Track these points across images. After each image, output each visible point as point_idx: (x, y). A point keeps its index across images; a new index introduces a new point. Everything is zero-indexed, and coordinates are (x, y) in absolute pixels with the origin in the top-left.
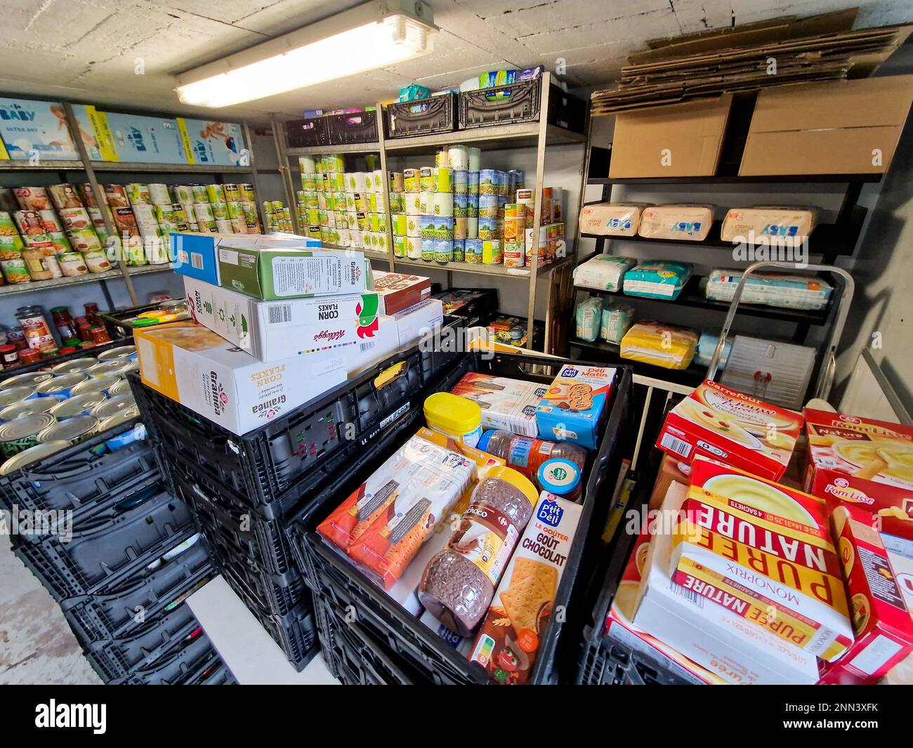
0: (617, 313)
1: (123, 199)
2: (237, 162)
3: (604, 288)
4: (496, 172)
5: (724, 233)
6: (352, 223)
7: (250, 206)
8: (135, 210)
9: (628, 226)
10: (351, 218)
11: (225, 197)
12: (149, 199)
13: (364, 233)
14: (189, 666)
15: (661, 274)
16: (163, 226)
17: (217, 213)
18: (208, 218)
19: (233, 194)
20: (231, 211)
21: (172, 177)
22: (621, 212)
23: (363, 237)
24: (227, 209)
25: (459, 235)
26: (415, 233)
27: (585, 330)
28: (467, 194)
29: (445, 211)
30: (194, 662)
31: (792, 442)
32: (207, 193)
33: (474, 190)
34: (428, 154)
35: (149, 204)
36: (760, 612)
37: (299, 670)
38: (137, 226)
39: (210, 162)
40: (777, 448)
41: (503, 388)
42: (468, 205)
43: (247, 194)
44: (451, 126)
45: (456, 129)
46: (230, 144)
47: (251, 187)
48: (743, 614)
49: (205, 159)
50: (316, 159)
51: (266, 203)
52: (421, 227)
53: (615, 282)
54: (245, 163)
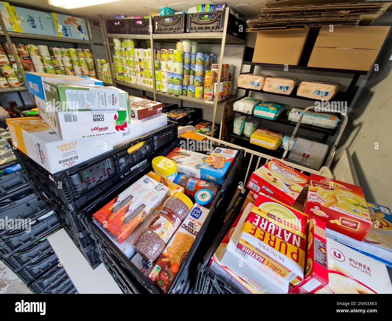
0: (251, 124)
1: (25, 52)
2: (84, 38)
3: (246, 112)
4: (204, 55)
5: (299, 92)
6: (138, 73)
7: (90, 60)
8: (31, 58)
9: (258, 85)
10: (137, 70)
11: (78, 55)
12: (39, 53)
13: (143, 78)
14: (52, 263)
15: (270, 108)
16: (46, 67)
17: (74, 63)
18: (69, 65)
19: (81, 54)
20: (81, 62)
21: (51, 43)
22: (256, 79)
23: (143, 80)
24: (78, 61)
25: (185, 83)
26: (165, 80)
27: (237, 130)
28: (190, 64)
29: (179, 71)
30: (54, 262)
31: (301, 188)
32: (68, 52)
33: (193, 62)
34: (173, 43)
35: (38, 55)
36: (269, 262)
37: (94, 269)
38: (33, 66)
39: (69, 37)
40: (294, 191)
41: (190, 155)
42: (190, 69)
43: (89, 55)
44: (183, 30)
45: (185, 32)
46: (80, 29)
47: (91, 51)
48: (263, 262)
49: (67, 35)
50: (122, 40)
51: (98, 60)
52: (167, 78)
53: (251, 110)
54: (87, 38)
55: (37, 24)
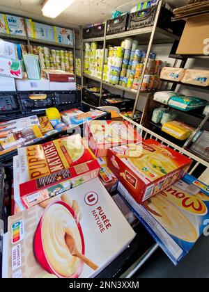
1: (37, 51)
2: (70, 44)
3: (162, 102)
4: (141, 52)
6: (96, 68)
7: (71, 59)
9: (177, 77)
10: (95, 66)
12: (43, 52)
15: (184, 100)
16: (46, 61)
17: (62, 60)
18: (58, 61)
19: (66, 54)
21: (51, 46)
22: (177, 70)
24: (65, 59)
25: (122, 75)
26: (108, 72)
28: (129, 60)
29: (118, 65)
32: (60, 53)
33: (131, 59)
34: (117, 42)
39: (62, 43)
42: (128, 64)
43: (71, 55)
44: (124, 29)
45: (126, 30)
46: (68, 37)
47: (73, 53)
49: (60, 41)
50: (90, 43)
51: (76, 59)
52: (110, 70)
53: (167, 100)
54: (72, 44)
55: (45, 34)
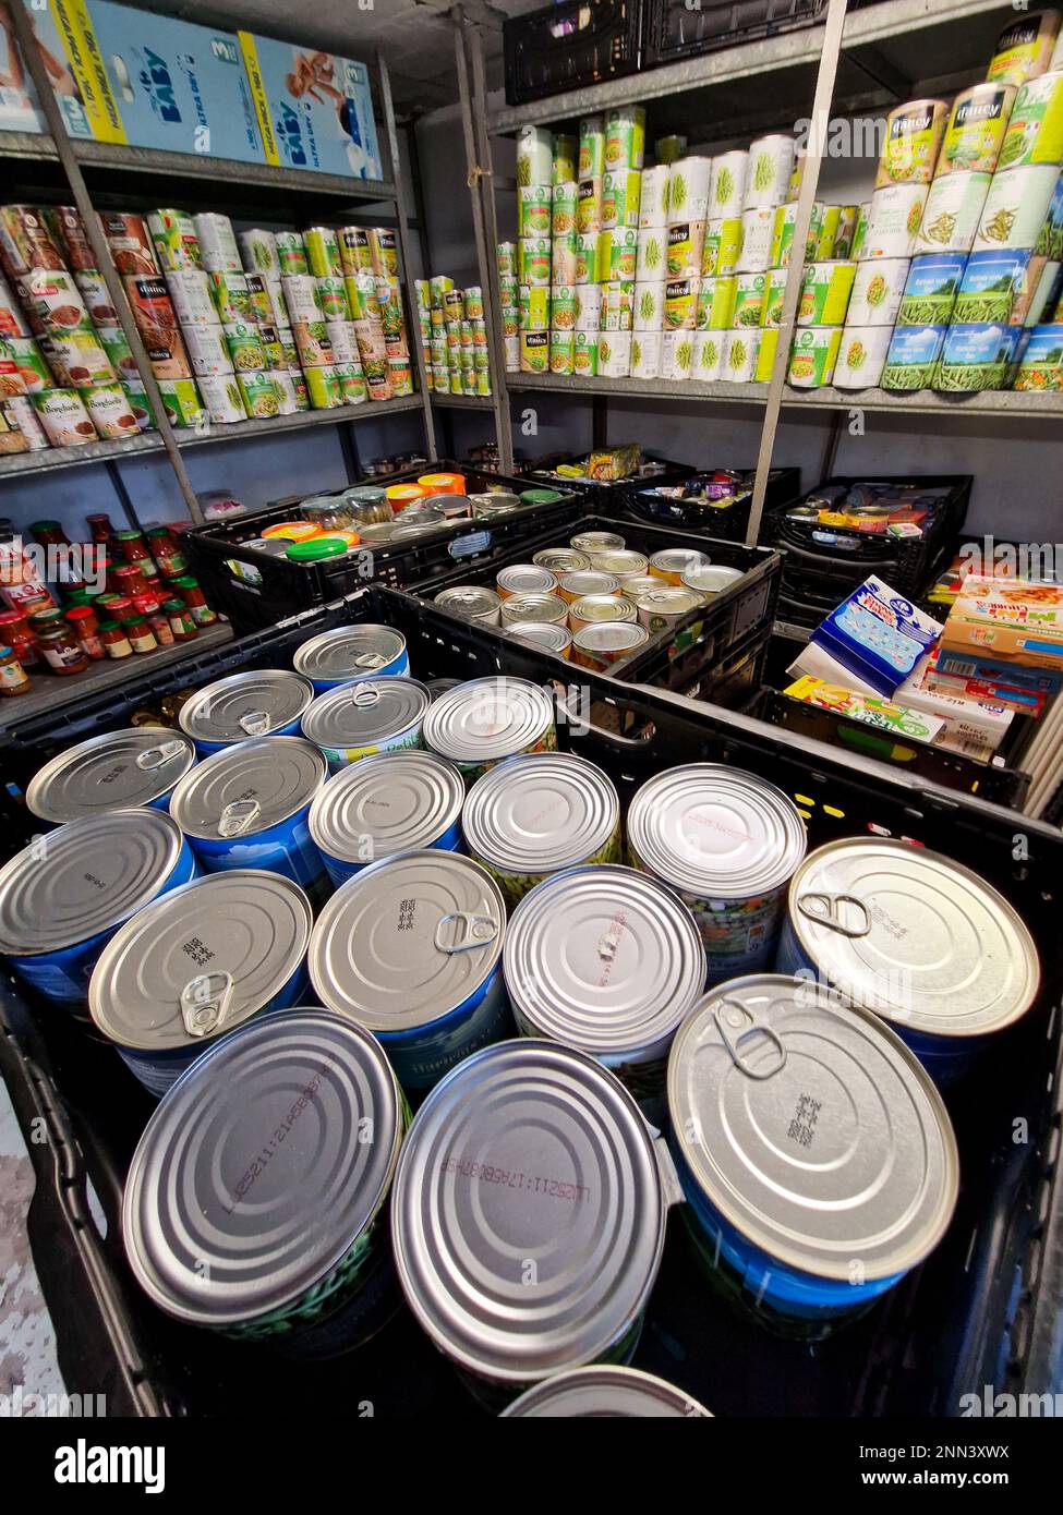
1: (146, 254)
2: (363, 171)
6: (647, 312)
7: (390, 286)
8: (173, 285)
10: (647, 300)
11: (343, 264)
12: (200, 257)
13: (681, 336)
16: (231, 329)
17: (329, 304)
18: (313, 316)
19: (357, 256)
20: (356, 299)
23: (676, 348)
24: (345, 293)
32: (306, 253)
35: (200, 267)
38: (180, 329)
39: (310, 166)
43: (385, 258)
46: (348, 121)
47: (392, 237)
49: (299, 158)
50: (566, 136)
51: (420, 284)
55: (182, 98)
